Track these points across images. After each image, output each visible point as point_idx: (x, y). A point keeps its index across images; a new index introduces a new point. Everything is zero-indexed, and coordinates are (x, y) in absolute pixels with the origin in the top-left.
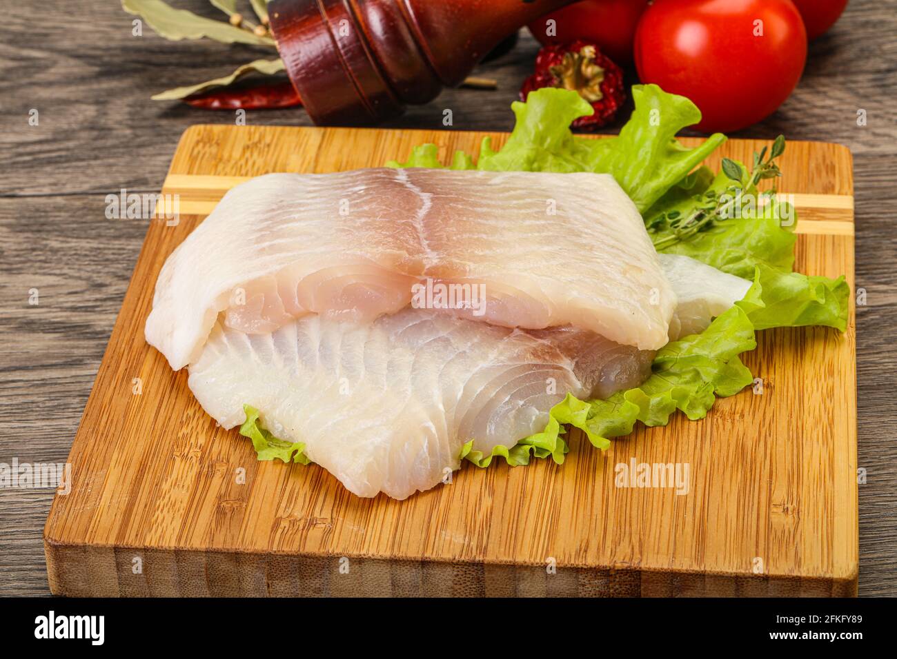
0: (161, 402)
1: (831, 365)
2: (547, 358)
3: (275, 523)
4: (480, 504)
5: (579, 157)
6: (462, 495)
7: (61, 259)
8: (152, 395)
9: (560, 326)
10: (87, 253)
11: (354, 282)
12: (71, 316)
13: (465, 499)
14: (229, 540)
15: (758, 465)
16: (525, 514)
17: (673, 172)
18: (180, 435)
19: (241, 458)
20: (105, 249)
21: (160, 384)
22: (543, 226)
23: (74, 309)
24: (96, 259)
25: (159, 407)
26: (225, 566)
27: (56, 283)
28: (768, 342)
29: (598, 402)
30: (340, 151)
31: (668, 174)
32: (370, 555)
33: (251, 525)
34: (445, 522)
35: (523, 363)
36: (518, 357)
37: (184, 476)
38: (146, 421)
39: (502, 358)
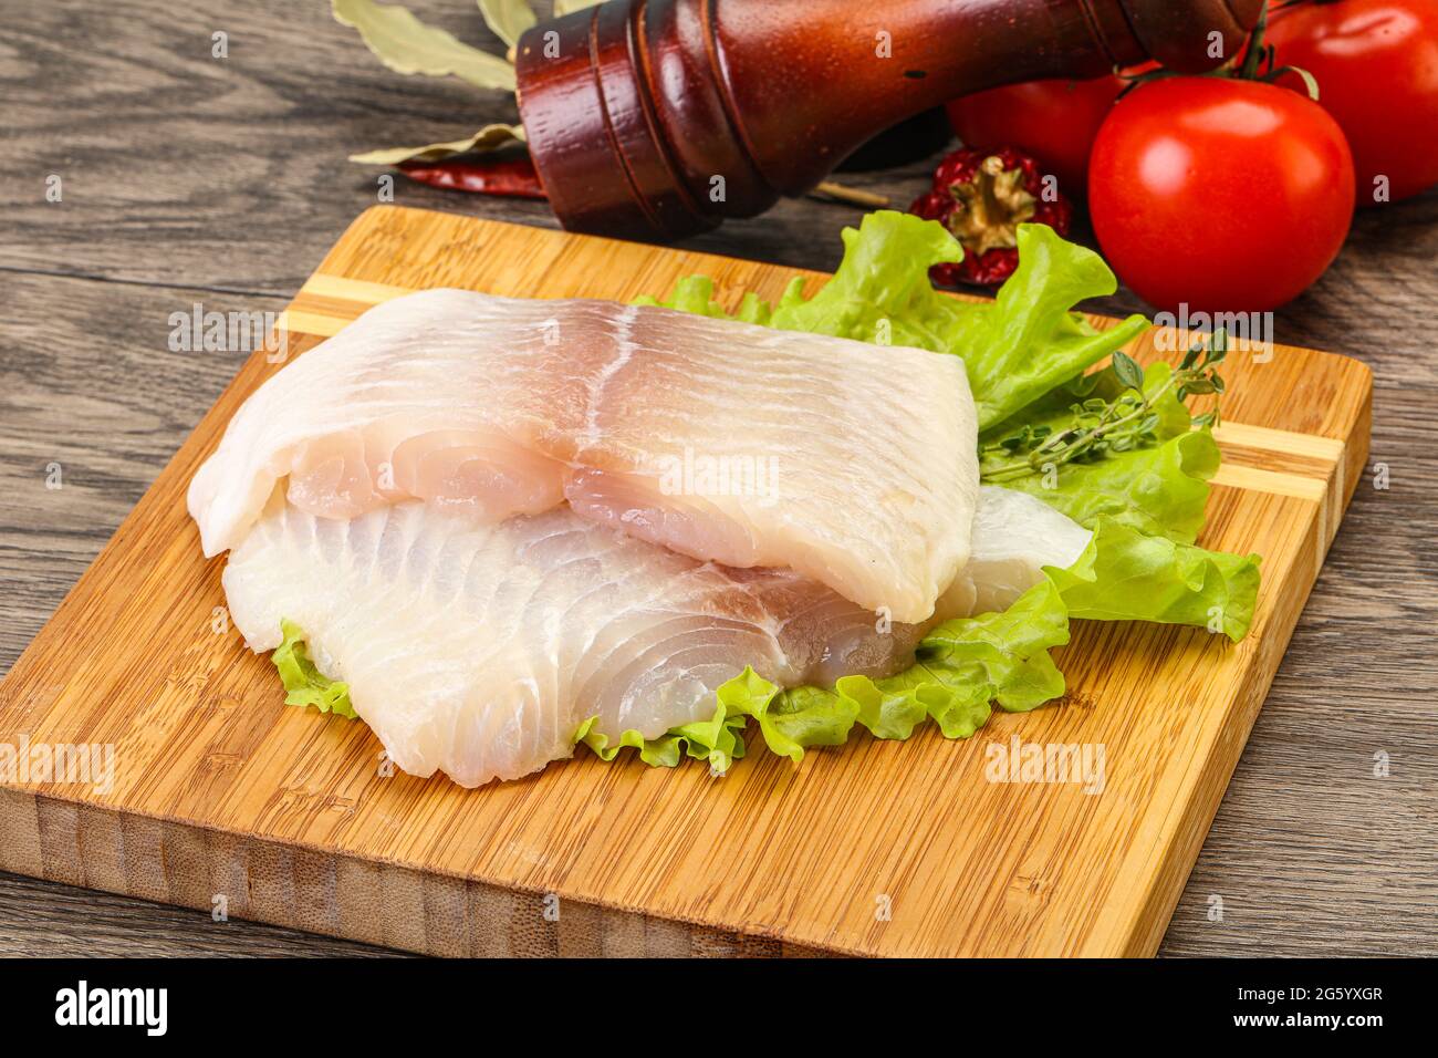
0: (179, 600)
1: (1197, 688)
2: (739, 611)
3: (274, 796)
4: (583, 812)
5: (934, 326)
6: (562, 795)
7: (136, 381)
8: (169, 590)
9: (775, 568)
10: (178, 377)
11: (475, 458)
12: (122, 465)
13: (563, 803)
14: (200, 810)
15: (1021, 817)
16: (643, 836)
17: (1056, 365)
18: (187, 652)
19: (263, 697)
20: (206, 374)
21: (186, 576)
22: (792, 415)
23: (129, 456)
24: (187, 387)
25: (172, 609)
26: (190, 847)
27: (117, 414)
28: (1114, 642)
29: (812, 691)
30: (583, 272)
31: (1046, 369)
32: (395, 860)
33: (240, 792)
34: (522, 830)
35: (696, 613)
36: (692, 604)
37: (171, 711)
38: (147, 623)
39: (666, 601)
